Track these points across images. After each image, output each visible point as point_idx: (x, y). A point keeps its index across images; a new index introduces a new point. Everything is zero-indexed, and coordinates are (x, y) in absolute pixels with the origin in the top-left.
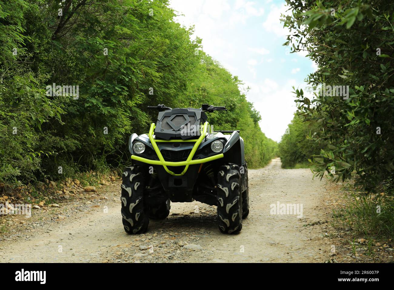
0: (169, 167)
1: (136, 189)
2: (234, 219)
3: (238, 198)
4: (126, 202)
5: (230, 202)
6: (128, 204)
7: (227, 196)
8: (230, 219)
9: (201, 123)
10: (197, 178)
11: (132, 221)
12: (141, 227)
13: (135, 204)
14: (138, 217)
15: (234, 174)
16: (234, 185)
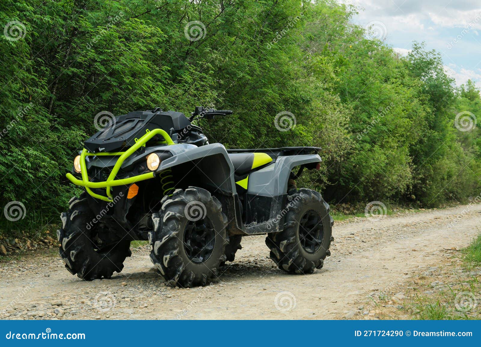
0: (92, 189)
1: (71, 219)
2: (166, 264)
3: (174, 233)
4: (59, 236)
5: (161, 239)
6: (61, 239)
7: (155, 230)
8: (162, 264)
9: (147, 130)
10: (129, 205)
11: (68, 262)
12: (83, 270)
13: (68, 238)
14: (73, 257)
15: (176, 200)
16: (168, 215)
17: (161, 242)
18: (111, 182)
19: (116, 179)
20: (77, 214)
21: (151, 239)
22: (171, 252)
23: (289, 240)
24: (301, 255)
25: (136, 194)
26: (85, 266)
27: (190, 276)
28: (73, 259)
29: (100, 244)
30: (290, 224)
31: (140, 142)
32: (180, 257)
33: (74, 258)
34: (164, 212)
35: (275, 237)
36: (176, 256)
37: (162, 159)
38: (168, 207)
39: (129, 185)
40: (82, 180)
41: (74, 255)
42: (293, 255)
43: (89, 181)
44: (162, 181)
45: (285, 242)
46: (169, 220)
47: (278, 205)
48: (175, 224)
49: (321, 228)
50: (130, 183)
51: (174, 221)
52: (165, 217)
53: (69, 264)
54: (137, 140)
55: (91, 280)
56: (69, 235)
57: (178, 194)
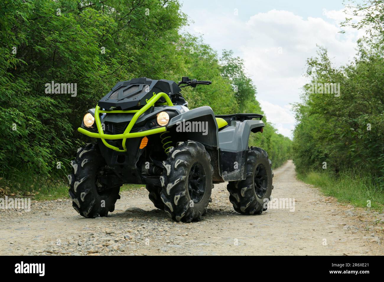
0: (108, 141)
1: (82, 165)
2: (176, 203)
3: (183, 177)
4: (71, 180)
5: (173, 182)
6: (73, 183)
7: (168, 174)
8: (173, 203)
9: (153, 93)
10: (140, 154)
11: (78, 202)
12: (90, 209)
13: (80, 182)
14: (83, 197)
15: (183, 150)
16: (178, 162)
17: (173, 184)
18: (127, 134)
19: (131, 131)
20: (87, 162)
21: (163, 182)
22: (180, 192)
23: (248, 187)
24: (255, 200)
25: (146, 145)
26: (91, 205)
27: (192, 213)
28: (82, 199)
29: (100, 187)
30: (250, 174)
31: (150, 102)
32: (186, 197)
33: (84, 199)
34: (174, 160)
35: (237, 185)
36: (184, 196)
37: (171, 117)
38: (176, 155)
39: (142, 138)
40: (98, 133)
41: (84, 196)
42: (251, 199)
43: (104, 134)
44: (161, 136)
45: (246, 188)
46: (179, 166)
47: (243, 159)
48: (184, 170)
49: (266, 179)
50: (143, 136)
51: (183, 168)
52: (176, 164)
53: (78, 204)
54: (147, 101)
55: (94, 218)
56: (80, 179)
57: (182, 146)
